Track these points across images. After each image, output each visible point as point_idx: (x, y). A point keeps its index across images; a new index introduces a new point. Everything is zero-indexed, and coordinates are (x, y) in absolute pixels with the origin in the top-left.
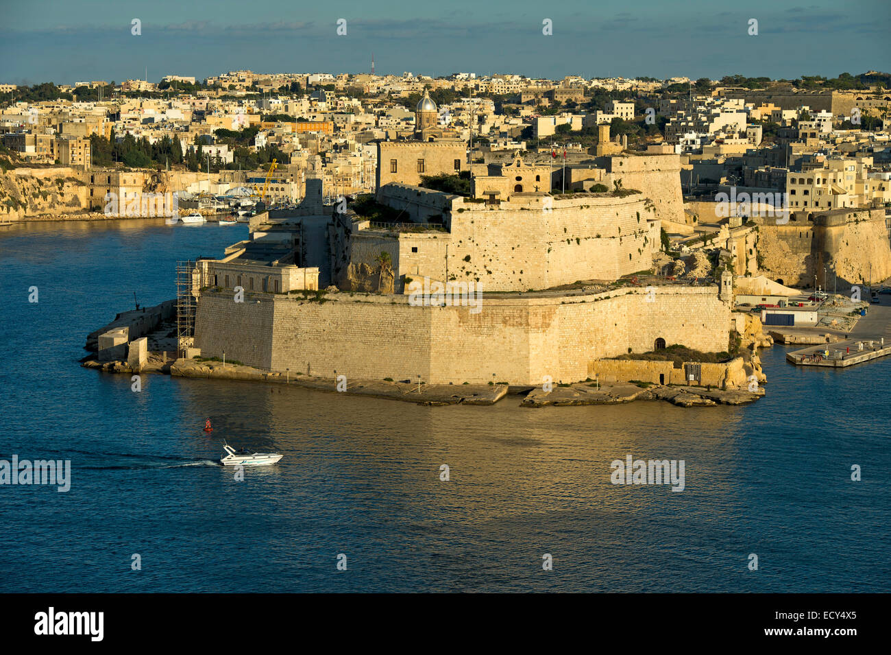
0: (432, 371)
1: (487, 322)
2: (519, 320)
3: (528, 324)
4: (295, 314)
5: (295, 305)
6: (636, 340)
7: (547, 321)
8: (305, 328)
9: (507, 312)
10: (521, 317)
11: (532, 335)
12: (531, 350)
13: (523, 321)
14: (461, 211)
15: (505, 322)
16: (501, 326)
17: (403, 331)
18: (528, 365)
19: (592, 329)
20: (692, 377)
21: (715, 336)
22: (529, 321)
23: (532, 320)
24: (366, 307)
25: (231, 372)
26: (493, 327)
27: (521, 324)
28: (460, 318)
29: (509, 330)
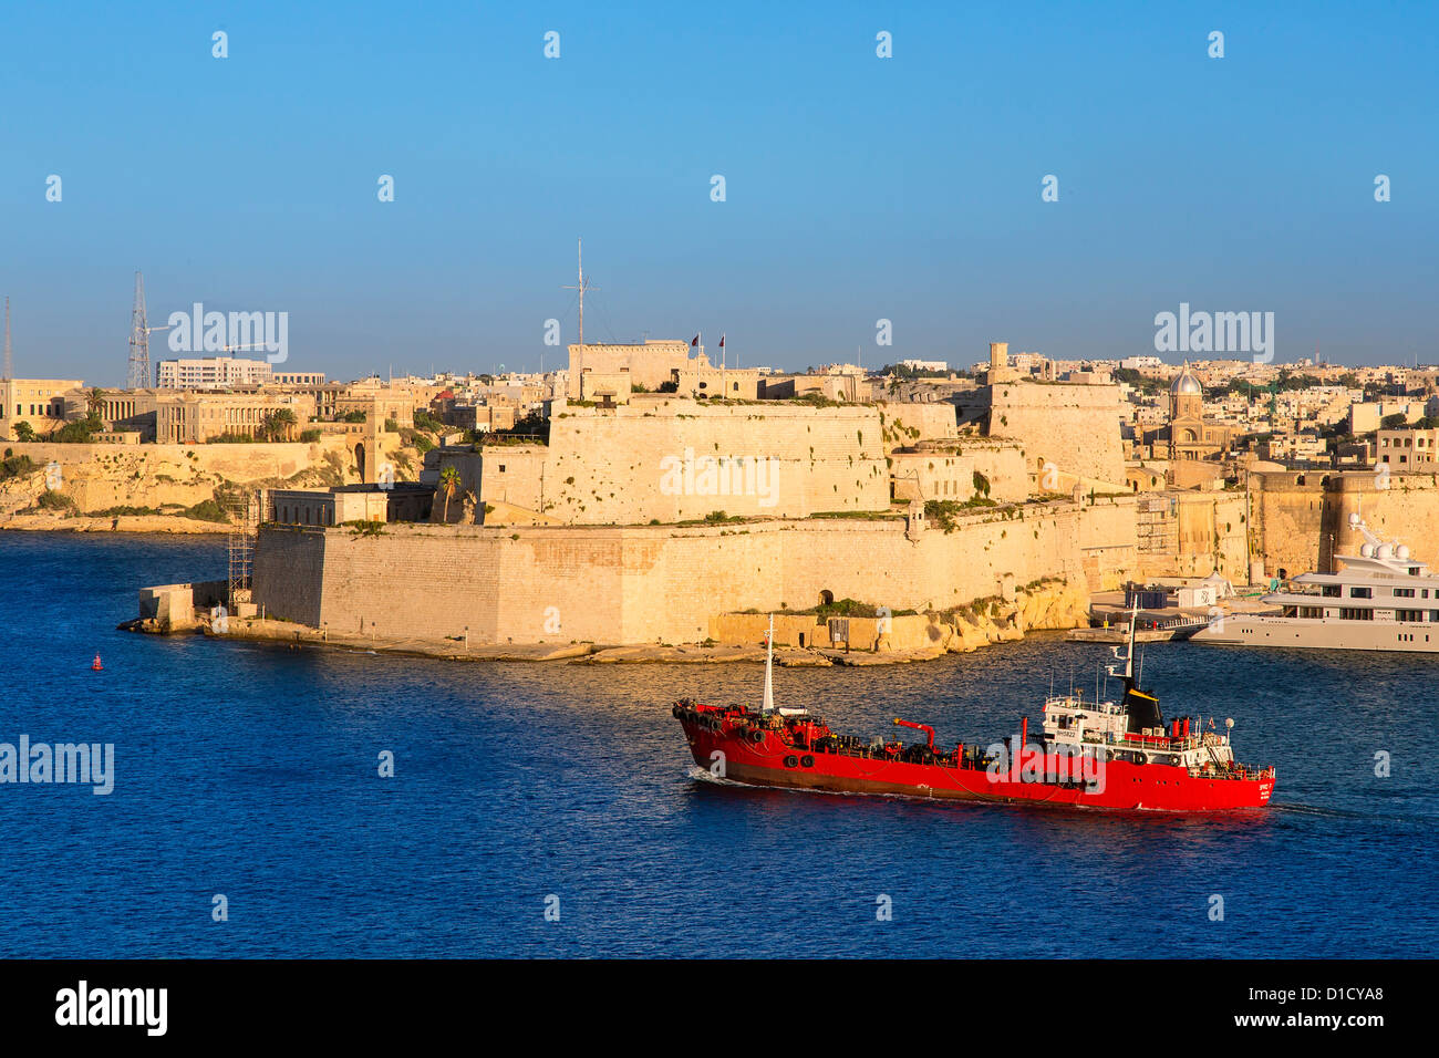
0: (500, 626)
1: (570, 561)
2: (609, 557)
3: (621, 564)
4: (348, 552)
5: (347, 541)
6: (792, 592)
7: (649, 560)
8: (359, 572)
9: (595, 547)
10: (612, 553)
11: (626, 578)
12: (625, 599)
13: (615, 559)
14: (563, 416)
15: (592, 560)
16: (587, 565)
17: (468, 572)
18: (620, 617)
19: (717, 573)
20: (837, 637)
21: (901, 588)
22: (623, 558)
23: (627, 558)
24: (427, 542)
25: (270, 630)
26: (578, 566)
27: (612, 563)
28: (537, 554)
29: (597, 570)
